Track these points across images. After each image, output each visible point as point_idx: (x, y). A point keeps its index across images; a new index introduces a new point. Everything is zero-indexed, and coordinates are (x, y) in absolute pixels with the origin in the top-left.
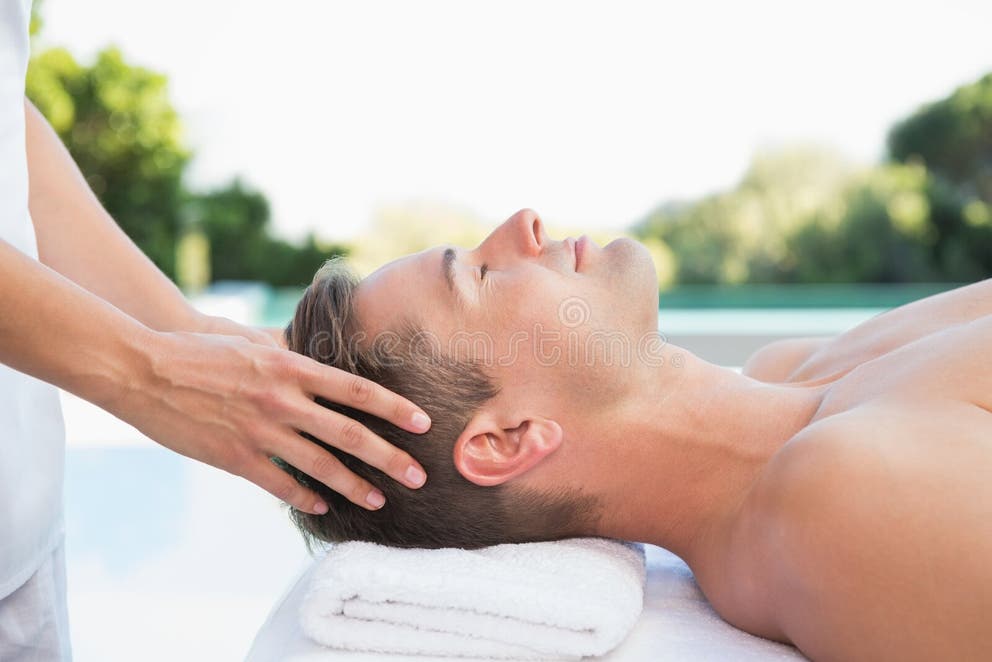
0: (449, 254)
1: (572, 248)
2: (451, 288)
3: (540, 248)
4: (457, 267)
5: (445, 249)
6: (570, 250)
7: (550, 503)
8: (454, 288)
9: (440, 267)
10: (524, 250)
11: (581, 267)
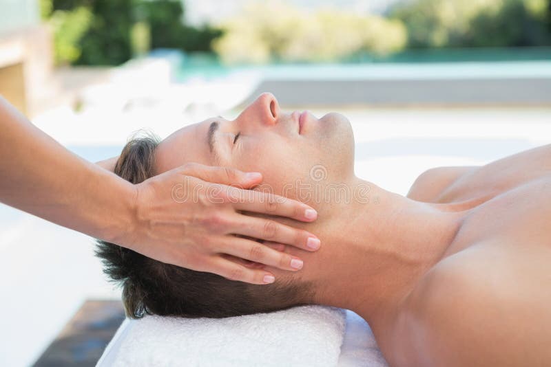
0: (214, 126)
1: (297, 118)
2: (211, 151)
3: (274, 119)
4: (218, 134)
5: (211, 123)
6: (295, 120)
7: (281, 286)
8: (214, 150)
9: (206, 136)
10: (265, 122)
11: (302, 132)
